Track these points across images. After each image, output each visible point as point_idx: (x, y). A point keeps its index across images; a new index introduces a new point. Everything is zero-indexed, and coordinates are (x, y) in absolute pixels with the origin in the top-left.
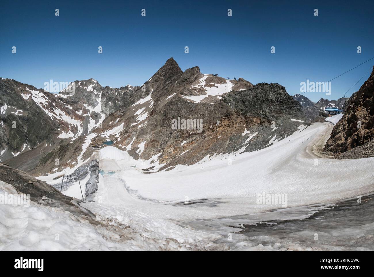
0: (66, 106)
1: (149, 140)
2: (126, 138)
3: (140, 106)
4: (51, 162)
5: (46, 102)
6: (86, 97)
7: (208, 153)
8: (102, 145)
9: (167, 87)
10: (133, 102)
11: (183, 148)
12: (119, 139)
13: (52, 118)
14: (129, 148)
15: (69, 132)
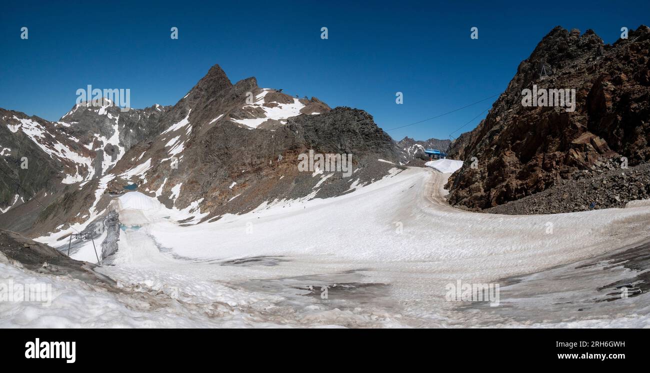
0: (70, 138)
1: (187, 181)
2: (154, 180)
3: (173, 134)
4: (53, 217)
5: (42, 134)
6: (98, 123)
7: (267, 198)
8: (122, 190)
9: (210, 106)
10: (164, 128)
11: (233, 191)
12: (145, 181)
13: (51, 156)
14: (159, 192)
15: (76, 174)
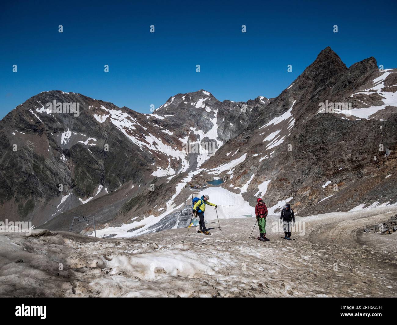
0: (163, 131)
1: (276, 178)
2: (241, 175)
3: (273, 128)
4: (136, 210)
5: (132, 125)
6: (194, 116)
7: (364, 200)
8: (205, 185)
9: (317, 97)
10: (263, 122)
11: (326, 191)
12: (232, 177)
13: (141, 148)
14: (244, 188)
15: (168, 167)
